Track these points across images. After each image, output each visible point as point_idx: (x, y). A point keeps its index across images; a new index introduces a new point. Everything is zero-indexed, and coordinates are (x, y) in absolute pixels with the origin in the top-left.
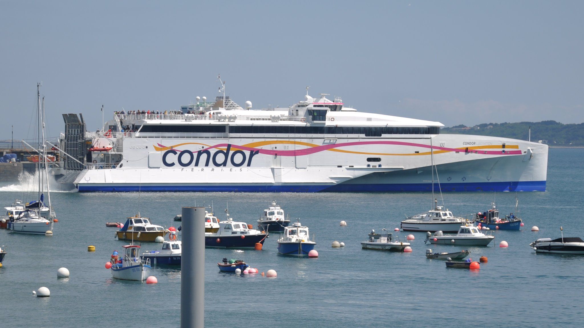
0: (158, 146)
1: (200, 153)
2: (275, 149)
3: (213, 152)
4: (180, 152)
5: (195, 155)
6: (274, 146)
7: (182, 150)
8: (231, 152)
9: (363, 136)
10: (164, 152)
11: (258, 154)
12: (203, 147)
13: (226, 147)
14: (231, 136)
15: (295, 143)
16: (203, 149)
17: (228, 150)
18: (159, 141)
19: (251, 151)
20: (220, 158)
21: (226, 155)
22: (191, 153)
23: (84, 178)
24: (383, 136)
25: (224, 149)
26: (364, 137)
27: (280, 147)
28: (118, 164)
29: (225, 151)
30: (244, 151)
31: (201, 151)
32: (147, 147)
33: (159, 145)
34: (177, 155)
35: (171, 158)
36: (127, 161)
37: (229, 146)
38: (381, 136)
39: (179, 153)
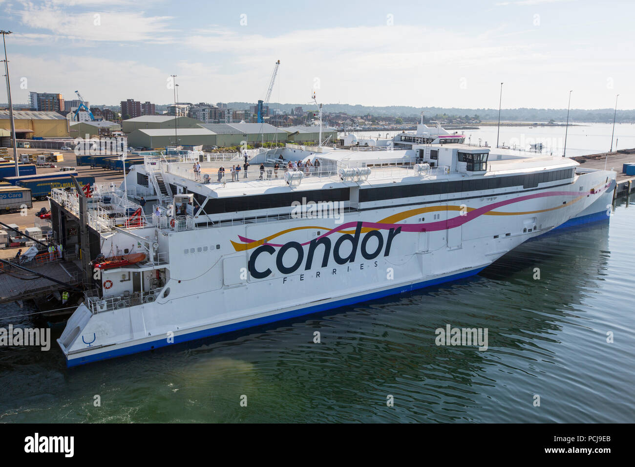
0: (239, 241)
1: (313, 244)
2: (422, 222)
3: (334, 238)
4: (280, 248)
5: (306, 249)
6: (421, 216)
7: (284, 243)
8: (362, 236)
9: (521, 188)
10: (251, 251)
11: (400, 233)
12: (319, 233)
13: (354, 228)
14: (361, 208)
15: (447, 208)
16: (319, 236)
17: (358, 233)
18: (240, 230)
19: (390, 229)
20: (346, 249)
21: (355, 241)
22: (298, 247)
23: (80, 337)
24: (540, 185)
25: (352, 232)
26: (522, 190)
27: (429, 218)
28: (159, 291)
29: (353, 235)
30: (381, 231)
31: (316, 239)
32: (218, 247)
33: (242, 239)
34: (276, 254)
35: (265, 261)
36: (179, 282)
37: (359, 225)
38: (537, 186)
39: (277, 249)
